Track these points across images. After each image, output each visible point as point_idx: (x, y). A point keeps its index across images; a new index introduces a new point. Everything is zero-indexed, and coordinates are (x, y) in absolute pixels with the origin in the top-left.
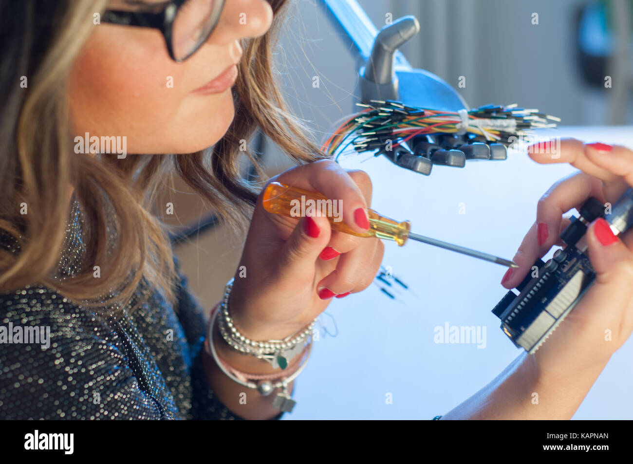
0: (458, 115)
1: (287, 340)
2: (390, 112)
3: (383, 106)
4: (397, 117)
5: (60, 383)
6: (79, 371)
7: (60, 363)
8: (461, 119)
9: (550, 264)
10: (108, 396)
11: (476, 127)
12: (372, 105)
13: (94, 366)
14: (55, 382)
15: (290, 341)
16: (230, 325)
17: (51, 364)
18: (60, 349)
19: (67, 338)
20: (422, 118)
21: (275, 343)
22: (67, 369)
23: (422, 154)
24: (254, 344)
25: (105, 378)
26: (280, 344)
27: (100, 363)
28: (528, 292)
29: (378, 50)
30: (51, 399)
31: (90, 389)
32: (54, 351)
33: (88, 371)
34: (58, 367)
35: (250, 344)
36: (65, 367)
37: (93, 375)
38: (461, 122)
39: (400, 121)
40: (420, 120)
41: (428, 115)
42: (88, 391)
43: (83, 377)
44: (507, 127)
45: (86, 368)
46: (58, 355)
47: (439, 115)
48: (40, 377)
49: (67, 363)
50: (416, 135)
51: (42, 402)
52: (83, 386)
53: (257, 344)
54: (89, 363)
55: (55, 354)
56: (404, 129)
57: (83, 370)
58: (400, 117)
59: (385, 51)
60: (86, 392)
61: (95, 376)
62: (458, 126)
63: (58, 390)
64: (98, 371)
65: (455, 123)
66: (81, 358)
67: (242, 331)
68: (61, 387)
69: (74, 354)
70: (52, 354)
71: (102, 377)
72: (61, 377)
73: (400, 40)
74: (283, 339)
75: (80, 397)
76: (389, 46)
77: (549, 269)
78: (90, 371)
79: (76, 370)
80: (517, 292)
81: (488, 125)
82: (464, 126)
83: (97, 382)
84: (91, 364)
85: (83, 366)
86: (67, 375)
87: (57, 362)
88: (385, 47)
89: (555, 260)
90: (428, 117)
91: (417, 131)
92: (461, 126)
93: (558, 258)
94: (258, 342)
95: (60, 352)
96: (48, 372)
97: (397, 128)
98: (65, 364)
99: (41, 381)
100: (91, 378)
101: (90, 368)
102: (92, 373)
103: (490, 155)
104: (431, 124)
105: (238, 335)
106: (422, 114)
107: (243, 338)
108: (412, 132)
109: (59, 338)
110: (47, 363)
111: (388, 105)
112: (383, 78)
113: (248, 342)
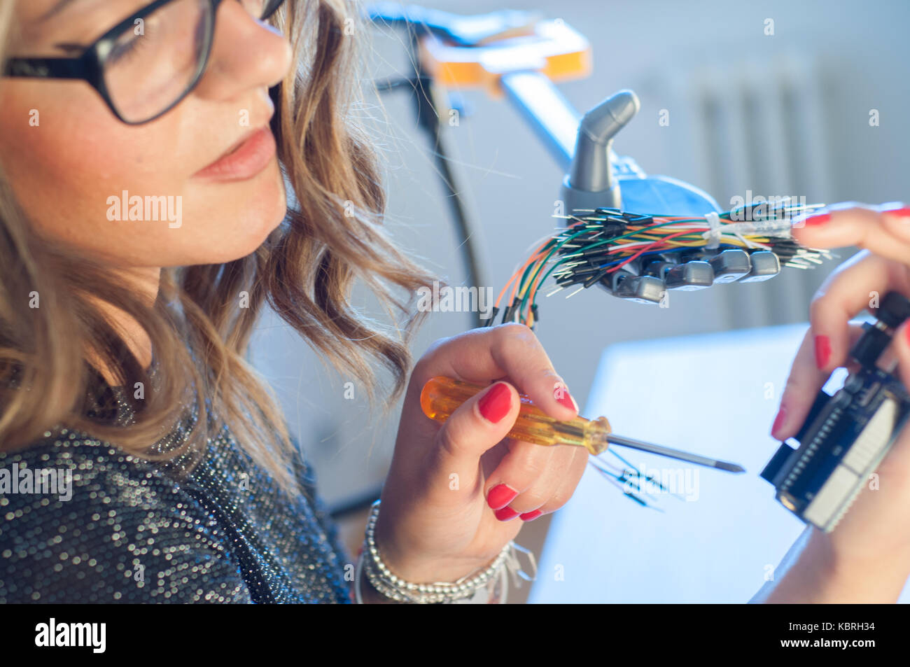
0: (705, 221)
1: (459, 582)
2: (603, 222)
3: (591, 215)
4: (614, 229)
5: (121, 567)
6: (150, 553)
7: (120, 539)
8: (709, 225)
9: (840, 397)
10: (195, 592)
11: (733, 235)
12: (575, 216)
13: (173, 549)
14: (114, 566)
15: (464, 582)
16: (377, 559)
17: (106, 539)
18: (120, 519)
19: (130, 507)
20: (650, 228)
21: (442, 587)
22: (132, 548)
23: (650, 273)
24: (410, 586)
25: (190, 568)
26: (450, 587)
27: (182, 548)
28: (812, 441)
29: (584, 143)
30: (110, 590)
31: (167, 579)
32: (110, 522)
33: (163, 555)
34: (117, 545)
35: (405, 588)
36: (128, 544)
37: (171, 560)
38: (710, 229)
39: (619, 234)
40: (647, 232)
41: (659, 223)
42: (164, 582)
43: (156, 562)
44: (780, 229)
45: (161, 549)
46: (117, 528)
47: (676, 222)
48: (91, 557)
49: (131, 539)
50: (643, 253)
51: (97, 593)
52: (156, 574)
53: (416, 587)
54: (164, 544)
55: (113, 526)
56: (623, 245)
57: (156, 552)
58: (616, 228)
59: (594, 143)
60: (161, 583)
61: (174, 563)
62: (706, 236)
63: (119, 577)
64: (179, 556)
65: (701, 231)
66: (154, 536)
67: (392, 568)
68: (123, 572)
69: (141, 528)
70: (108, 526)
71: (185, 566)
72: (123, 558)
73: (613, 125)
74: (455, 582)
75: (152, 589)
76: (598, 135)
77: (839, 404)
78: (165, 554)
79: (144, 551)
80: (794, 444)
81: (750, 231)
82: (714, 235)
83: (177, 572)
84: (169, 546)
85: (155, 546)
86: (131, 557)
87: (116, 537)
88: (593, 137)
89: (847, 390)
90: (659, 226)
91: (644, 247)
92: (711, 235)
93: (850, 386)
94: (418, 584)
95: (121, 524)
96: (103, 549)
97: (614, 244)
98: (127, 541)
99: (93, 563)
100: (168, 565)
101: (166, 551)
102: (169, 557)
103: (751, 266)
104: (664, 236)
105: (387, 573)
106: (648, 222)
107: (394, 579)
108: (638, 249)
109: (119, 505)
110: (101, 537)
111: (599, 213)
112: (595, 183)
113: (401, 583)
